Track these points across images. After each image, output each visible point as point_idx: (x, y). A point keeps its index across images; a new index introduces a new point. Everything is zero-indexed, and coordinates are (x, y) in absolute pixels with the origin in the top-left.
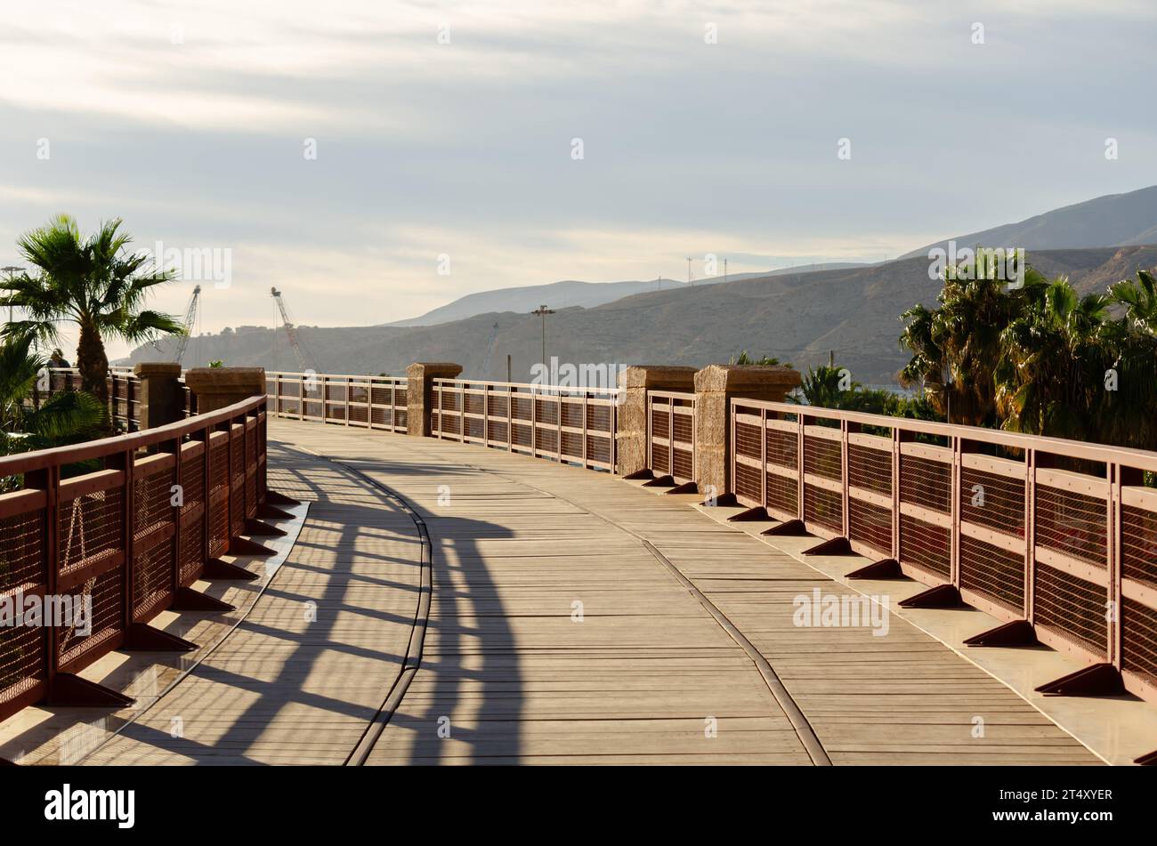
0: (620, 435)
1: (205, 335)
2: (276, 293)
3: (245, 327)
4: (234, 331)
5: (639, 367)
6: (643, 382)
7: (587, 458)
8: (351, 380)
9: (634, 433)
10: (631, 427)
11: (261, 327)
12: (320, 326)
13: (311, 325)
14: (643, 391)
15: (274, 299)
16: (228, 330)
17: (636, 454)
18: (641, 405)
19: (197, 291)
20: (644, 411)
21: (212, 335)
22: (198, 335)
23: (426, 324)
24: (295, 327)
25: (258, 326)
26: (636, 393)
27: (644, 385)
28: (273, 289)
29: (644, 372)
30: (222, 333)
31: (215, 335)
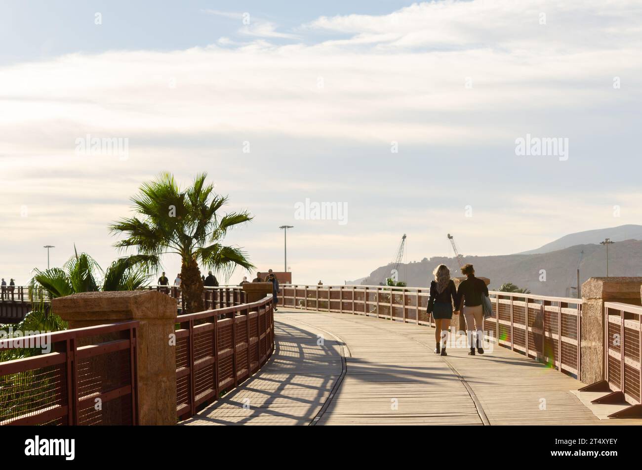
0: (584, 344)
1: (413, 262)
2: (450, 237)
3: (435, 257)
4: (429, 259)
5: (598, 278)
6: (600, 295)
7: (562, 362)
8: (420, 291)
9: (594, 344)
10: (591, 337)
11: (445, 257)
12: (478, 256)
13: (474, 255)
14: (600, 302)
15: (449, 240)
16: (425, 259)
17: (595, 365)
18: (599, 315)
19: (404, 237)
20: (601, 322)
21: (416, 262)
22: (409, 262)
23: (541, 252)
24: (464, 256)
25: (443, 256)
26: (595, 304)
27: (601, 297)
28: (449, 235)
29: (601, 283)
30: (422, 261)
31: (418, 263)
